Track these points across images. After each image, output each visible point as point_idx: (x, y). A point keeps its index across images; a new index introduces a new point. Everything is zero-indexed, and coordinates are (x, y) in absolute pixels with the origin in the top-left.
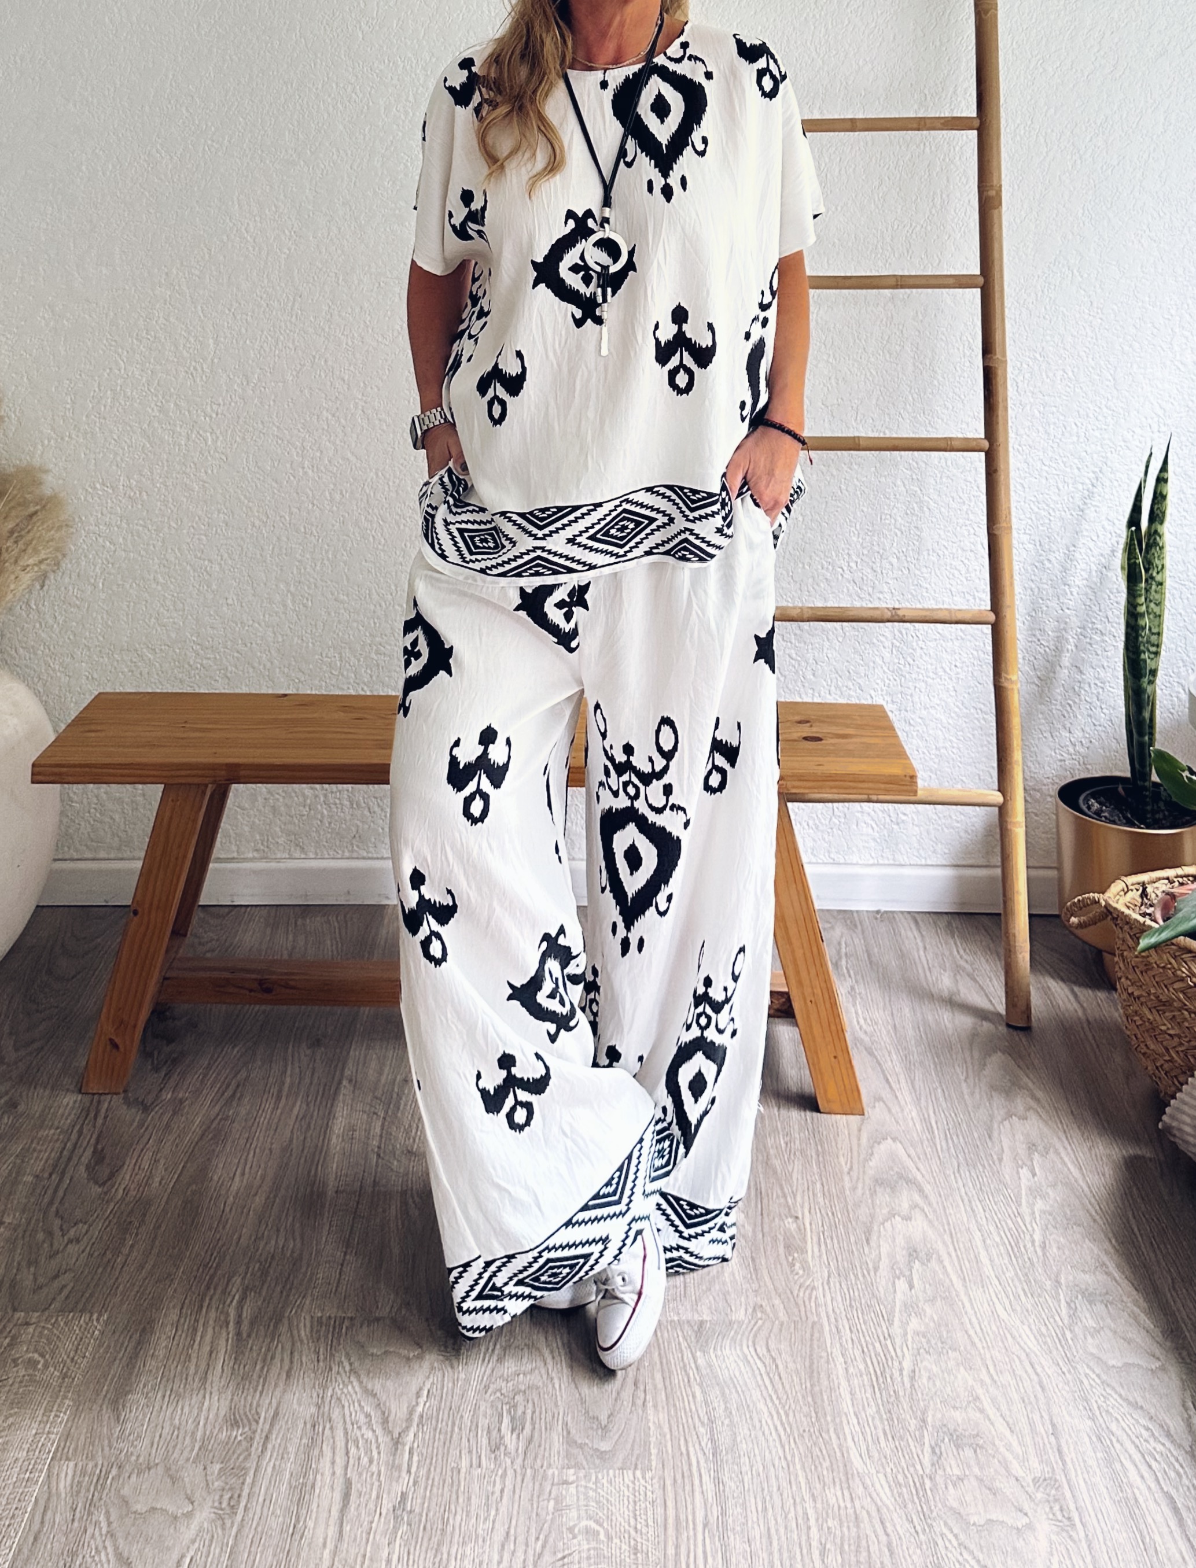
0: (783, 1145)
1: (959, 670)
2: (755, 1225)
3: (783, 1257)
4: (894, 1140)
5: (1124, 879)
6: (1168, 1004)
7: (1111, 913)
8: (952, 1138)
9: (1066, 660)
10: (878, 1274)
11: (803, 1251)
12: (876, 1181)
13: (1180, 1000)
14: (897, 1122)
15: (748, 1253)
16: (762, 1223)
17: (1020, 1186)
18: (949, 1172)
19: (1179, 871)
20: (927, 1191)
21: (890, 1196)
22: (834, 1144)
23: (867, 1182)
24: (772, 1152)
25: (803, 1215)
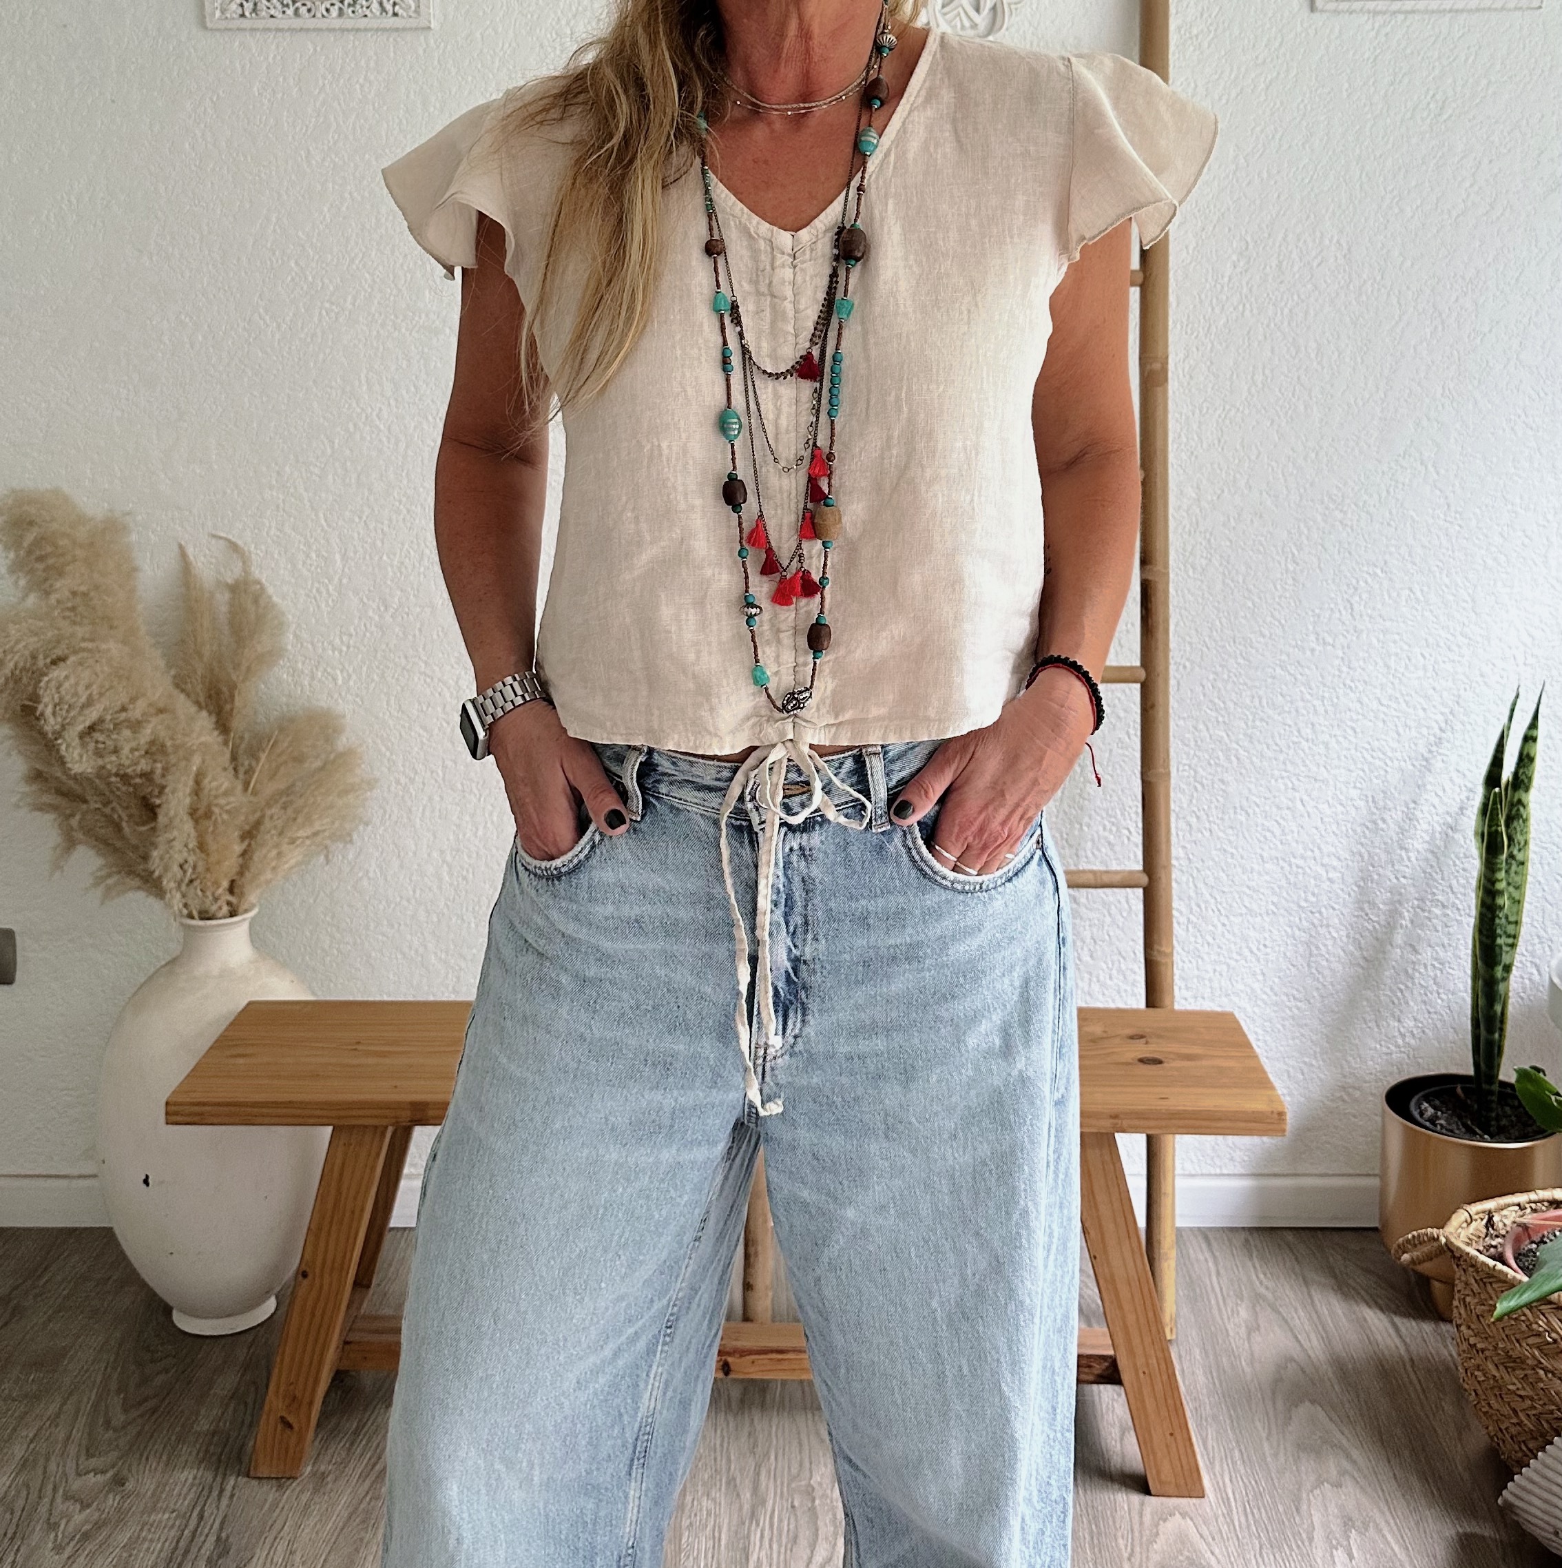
1: (1269, 950)
5: (1468, 1208)
6: (1521, 1361)
7: (1452, 1251)
9: (1399, 938)
13: (1534, 1356)
19: (1533, 1196)
22: (1110, 1523)
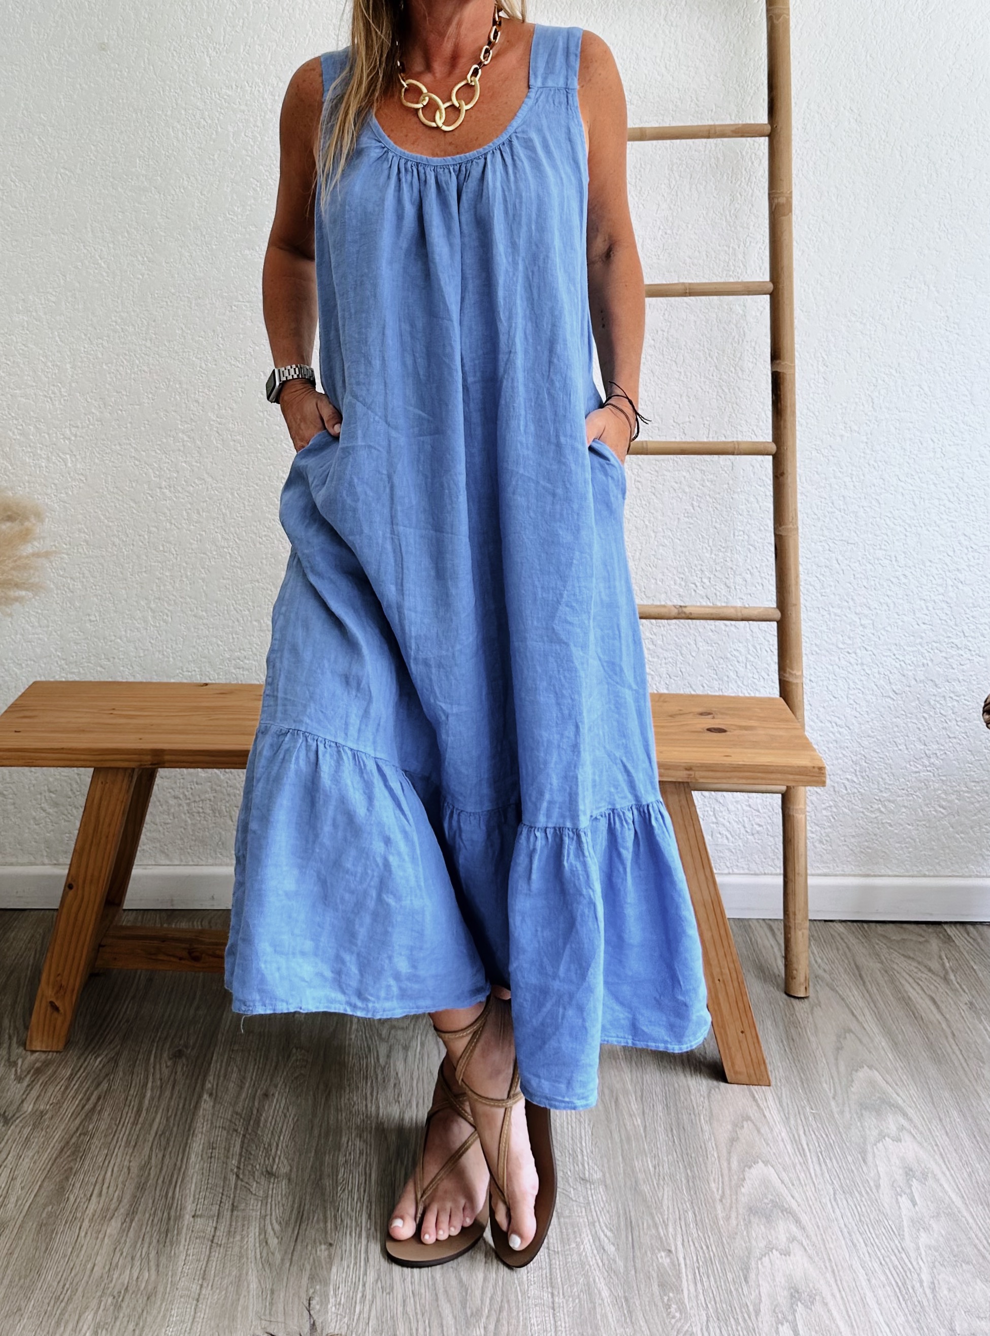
0: (651, 1169)
2: (626, 1259)
3: (657, 1299)
4: (766, 1163)
8: (825, 1162)
10: (760, 1319)
11: (679, 1290)
12: (750, 1208)
14: (768, 1144)
15: (621, 1294)
16: (634, 1257)
17: (900, 1216)
18: (825, 1200)
20: (804, 1222)
21: (765, 1227)
22: (704, 1169)
23: (741, 1211)
24: (640, 1176)
25: (676, 1249)
